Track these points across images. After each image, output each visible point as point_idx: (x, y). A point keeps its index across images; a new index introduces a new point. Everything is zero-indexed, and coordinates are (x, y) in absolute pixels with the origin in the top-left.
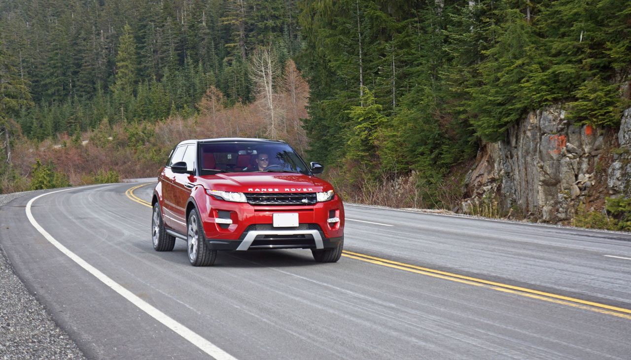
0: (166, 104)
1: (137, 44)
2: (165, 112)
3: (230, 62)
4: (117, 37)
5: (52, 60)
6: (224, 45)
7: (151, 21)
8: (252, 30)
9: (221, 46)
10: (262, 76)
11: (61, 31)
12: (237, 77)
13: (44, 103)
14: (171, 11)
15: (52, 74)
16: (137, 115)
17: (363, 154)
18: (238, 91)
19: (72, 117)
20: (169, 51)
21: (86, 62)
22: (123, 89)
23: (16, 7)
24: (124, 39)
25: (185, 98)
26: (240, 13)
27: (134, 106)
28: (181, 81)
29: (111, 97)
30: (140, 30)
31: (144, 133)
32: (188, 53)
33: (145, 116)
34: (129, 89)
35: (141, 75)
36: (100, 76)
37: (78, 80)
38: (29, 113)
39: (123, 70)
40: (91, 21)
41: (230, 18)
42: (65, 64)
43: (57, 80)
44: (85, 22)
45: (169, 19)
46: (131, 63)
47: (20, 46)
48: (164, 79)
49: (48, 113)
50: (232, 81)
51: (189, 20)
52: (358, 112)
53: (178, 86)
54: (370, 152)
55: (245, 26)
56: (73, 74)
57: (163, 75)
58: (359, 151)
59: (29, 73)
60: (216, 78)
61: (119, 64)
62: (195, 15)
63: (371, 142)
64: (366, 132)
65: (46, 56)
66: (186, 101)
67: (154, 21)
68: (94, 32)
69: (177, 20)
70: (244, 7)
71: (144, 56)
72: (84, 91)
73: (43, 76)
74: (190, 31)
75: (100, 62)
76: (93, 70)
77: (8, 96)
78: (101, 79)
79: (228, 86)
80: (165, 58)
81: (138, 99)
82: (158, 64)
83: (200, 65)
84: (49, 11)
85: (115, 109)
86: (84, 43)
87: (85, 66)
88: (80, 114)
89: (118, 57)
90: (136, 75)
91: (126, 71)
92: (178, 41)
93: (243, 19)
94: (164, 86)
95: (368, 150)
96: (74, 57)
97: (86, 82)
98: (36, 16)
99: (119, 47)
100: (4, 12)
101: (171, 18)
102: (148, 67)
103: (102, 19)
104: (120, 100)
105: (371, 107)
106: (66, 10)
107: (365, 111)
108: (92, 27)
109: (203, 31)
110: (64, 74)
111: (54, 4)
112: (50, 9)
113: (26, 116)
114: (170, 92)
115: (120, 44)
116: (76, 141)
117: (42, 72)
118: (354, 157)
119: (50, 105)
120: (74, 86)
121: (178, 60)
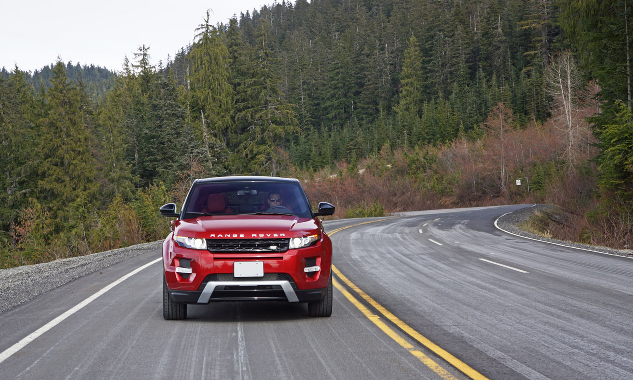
0: (453, 125)
1: (424, 58)
2: (453, 134)
3: (530, 73)
4: (402, 51)
5: (333, 80)
6: (523, 53)
7: (440, 31)
8: (557, 34)
9: (519, 55)
10: (559, 89)
11: (344, 48)
12: (536, 90)
13: (324, 129)
14: (462, 19)
15: (333, 96)
16: (421, 138)
17: (617, 182)
18: (538, 107)
19: (351, 143)
20: (459, 63)
21: (369, 81)
22: (407, 109)
23: (300, 25)
24: (409, 53)
25: (476, 117)
26: (543, 15)
27: (419, 128)
28: (471, 97)
29: (394, 119)
30: (427, 42)
31: (426, 159)
32: (481, 65)
33: (431, 139)
34: (414, 109)
35: (428, 92)
36: (383, 95)
37: (360, 102)
38: (309, 140)
39: (407, 88)
40: (376, 35)
41: (529, 21)
42: (347, 84)
43: (338, 103)
44: (369, 36)
45: (460, 28)
46: (416, 80)
47: (301, 67)
48: (453, 96)
49: (327, 139)
50: (531, 96)
51: (483, 27)
52: (610, 132)
53: (468, 104)
54: (626, 179)
55: (549, 29)
56: (355, 95)
57: (452, 92)
58: (613, 178)
59: (310, 96)
60: (512, 92)
61: (403, 82)
62: (489, 20)
63: (627, 167)
64: (621, 156)
65: (327, 76)
66: (476, 120)
67: (443, 30)
68: (377, 46)
69: (469, 27)
70: (547, 8)
71: (431, 71)
72: (366, 113)
73: (323, 99)
74: (484, 39)
75: (383, 79)
76: (376, 90)
77: (275, 122)
78: (385, 99)
79: (526, 101)
80: (454, 72)
81: (423, 120)
82: (447, 79)
83: (494, 77)
84: (333, 27)
85: (398, 132)
86: (367, 59)
87: (368, 85)
88: (360, 139)
89: (403, 73)
90: (422, 92)
91: (411, 89)
92: (470, 52)
93: (546, 22)
94: (452, 104)
95: (623, 178)
96: (356, 76)
97: (369, 103)
98: (320, 32)
99: (404, 62)
100: (288, 31)
101: (462, 26)
102: (435, 83)
103: (388, 32)
104: (403, 122)
105: (626, 125)
106: (350, 23)
107: (619, 130)
108: (375, 41)
109: (499, 39)
110: (345, 95)
111: (339, 19)
112: (334, 24)
113: (304, 143)
114: (458, 111)
115: (405, 59)
116: (353, 169)
117: (322, 94)
118: (607, 186)
119: (330, 129)
120: (355, 108)
121: (469, 74)
